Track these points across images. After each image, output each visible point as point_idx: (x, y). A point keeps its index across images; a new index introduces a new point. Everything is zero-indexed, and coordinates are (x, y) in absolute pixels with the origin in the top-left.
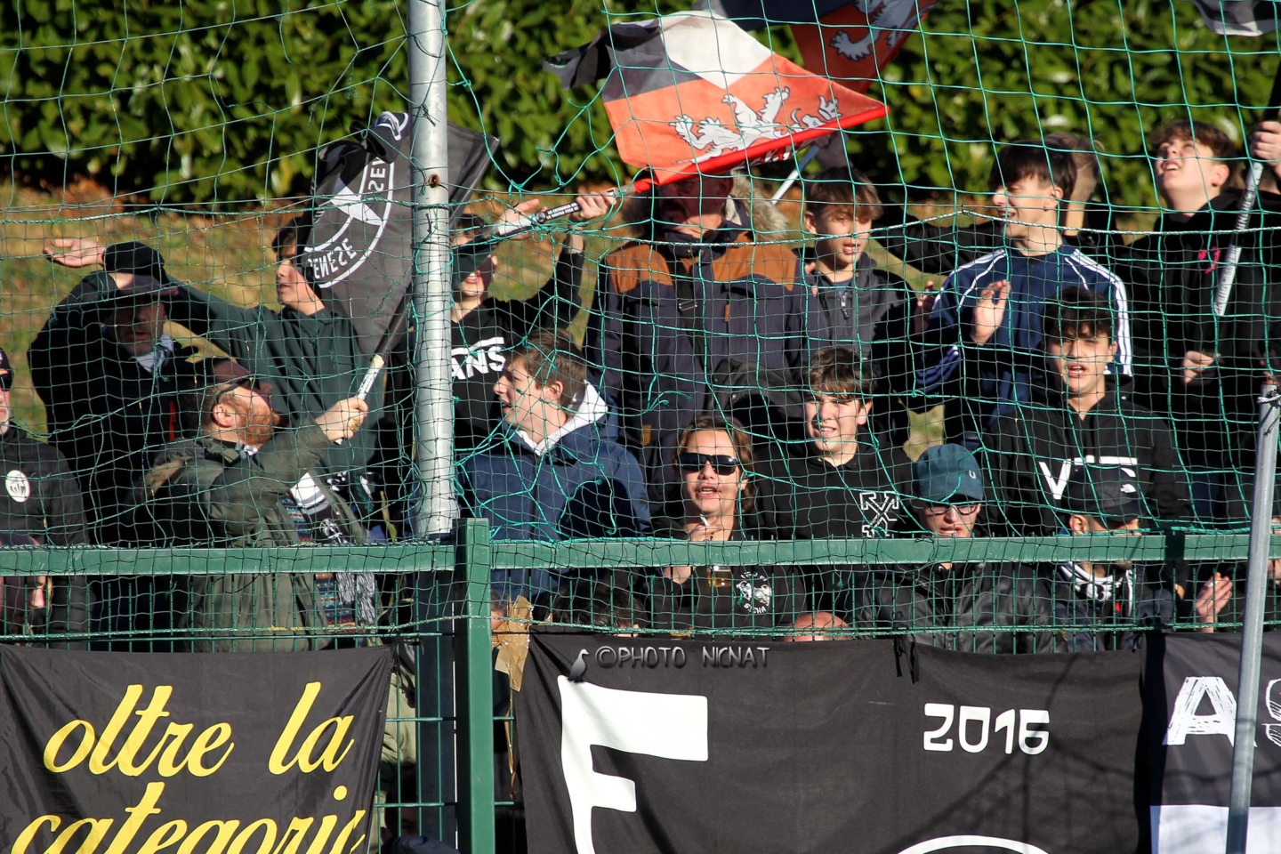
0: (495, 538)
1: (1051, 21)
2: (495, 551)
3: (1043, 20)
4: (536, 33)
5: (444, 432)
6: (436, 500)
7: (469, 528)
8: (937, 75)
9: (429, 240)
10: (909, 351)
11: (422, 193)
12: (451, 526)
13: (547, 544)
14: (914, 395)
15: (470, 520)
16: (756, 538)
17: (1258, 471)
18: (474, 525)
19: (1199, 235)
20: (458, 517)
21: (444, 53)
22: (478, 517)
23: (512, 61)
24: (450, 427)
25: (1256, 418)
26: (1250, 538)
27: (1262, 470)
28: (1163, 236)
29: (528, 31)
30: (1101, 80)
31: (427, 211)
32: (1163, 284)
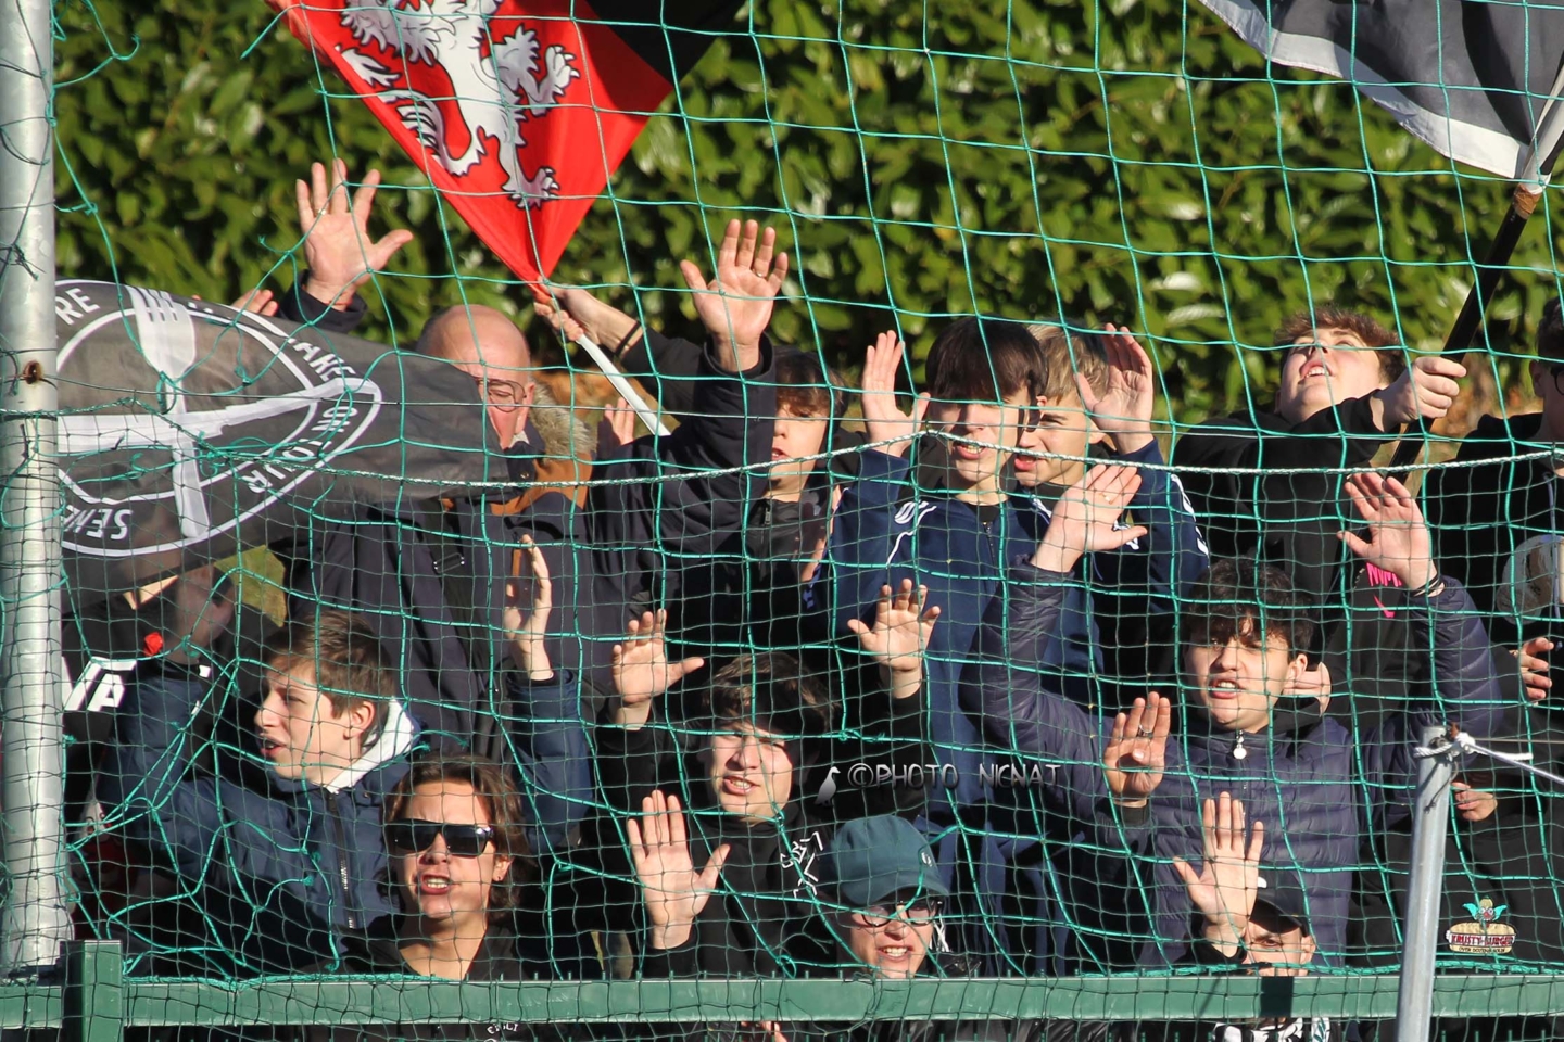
0: (132, 974)
1: (1171, 114)
2: (133, 994)
3: (1159, 115)
4: (305, 123)
5: (48, 794)
6: (33, 909)
7: (87, 956)
8: (980, 203)
9: (24, 472)
10: (835, 665)
11: (14, 392)
12: (57, 953)
13: (222, 984)
14: (843, 736)
15: (89, 944)
16: (576, 977)
17: (1414, 871)
18: (96, 952)
19: (1320, 475)
20: (71, 937)
21: (50, 156)
22: (105, 937)
23: (260, 167)
24: (59, 787)
25: (1414, 780)
26: (1401, 980)
27: (1420, 868)
28: (1261, 477)
29: (290, 120)
30: (1253, 216)
31: (22, 422)
32: (1261, 557)
